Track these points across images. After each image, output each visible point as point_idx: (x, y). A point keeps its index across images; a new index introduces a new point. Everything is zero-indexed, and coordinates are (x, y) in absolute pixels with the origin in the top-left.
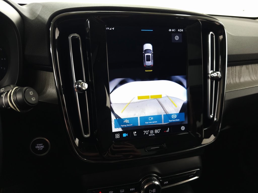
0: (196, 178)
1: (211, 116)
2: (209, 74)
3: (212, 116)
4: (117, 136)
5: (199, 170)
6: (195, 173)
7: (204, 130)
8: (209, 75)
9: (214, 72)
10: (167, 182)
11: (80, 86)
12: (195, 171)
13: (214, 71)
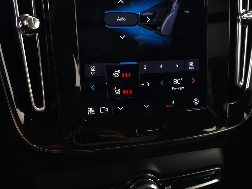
0: (216, 181)
1: (240, 83)
2: (238, 14)
3: (242, 83)
4: (91, 111)
5: (219, 169)
6: (213, 173)
7: (230, 105)
8: (240, 17)
9: (246, 12)
10: (170, 187)
11: (25, 23)
12: (213, 171)
13: (248, 10)
